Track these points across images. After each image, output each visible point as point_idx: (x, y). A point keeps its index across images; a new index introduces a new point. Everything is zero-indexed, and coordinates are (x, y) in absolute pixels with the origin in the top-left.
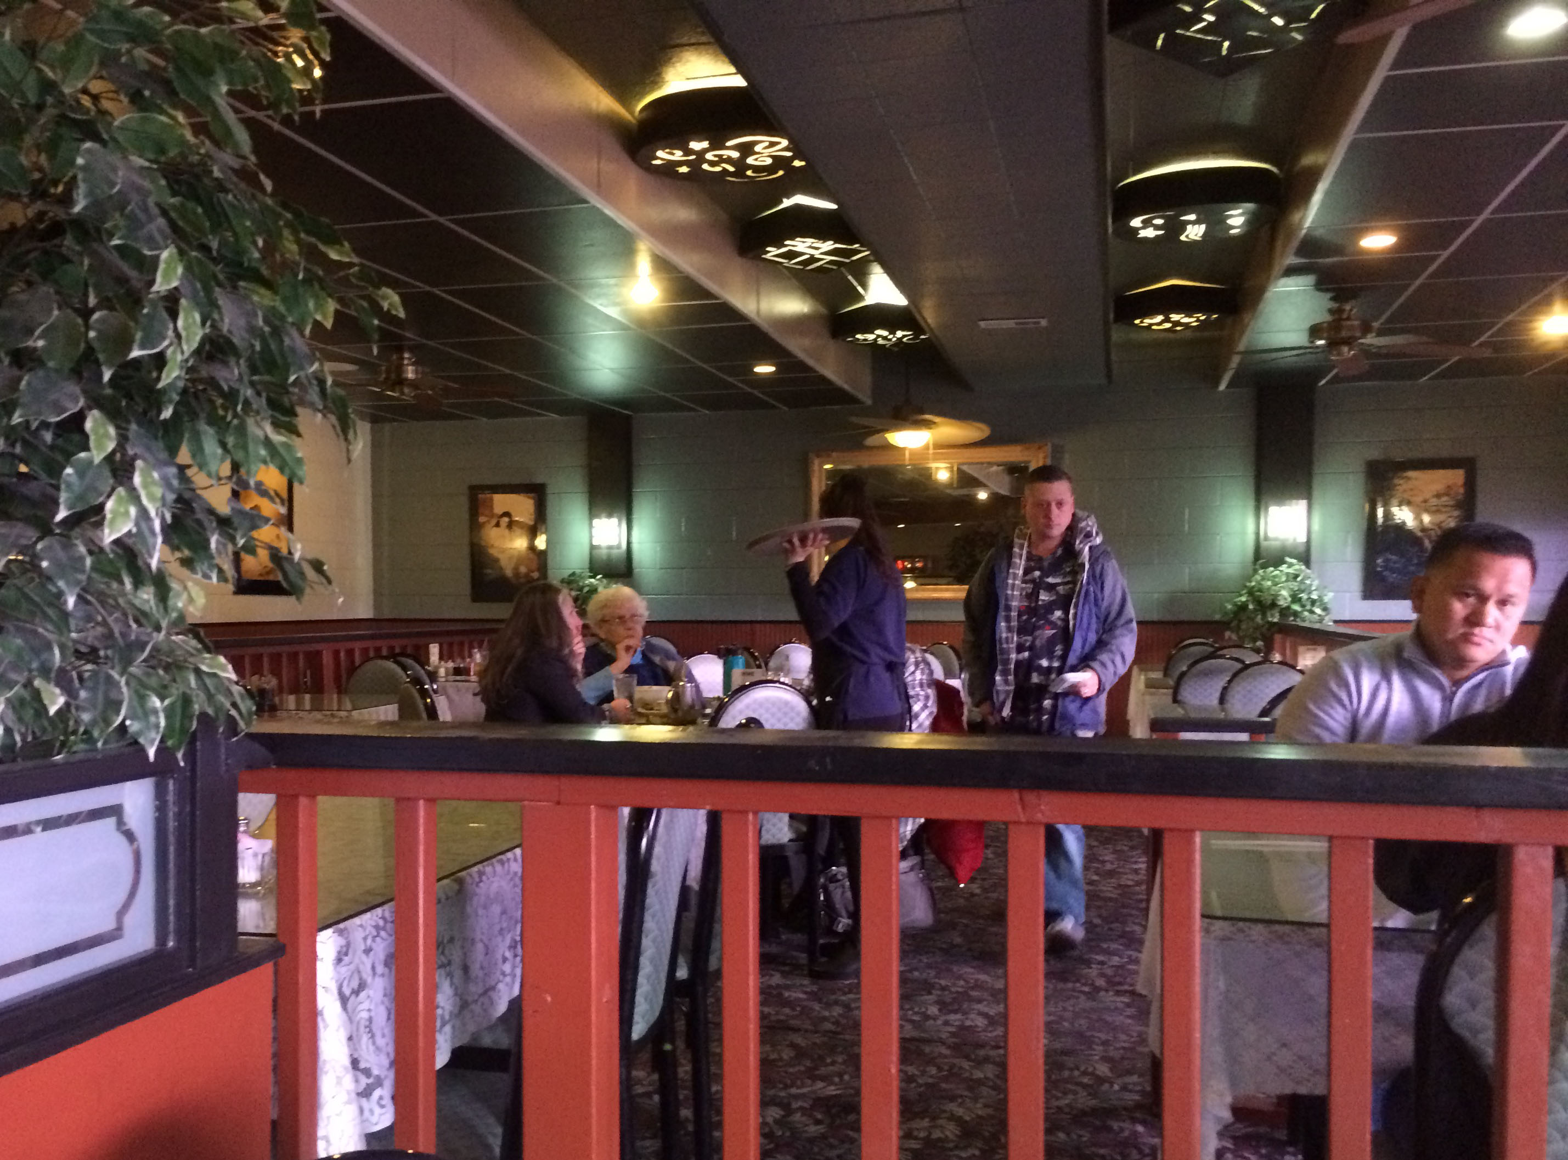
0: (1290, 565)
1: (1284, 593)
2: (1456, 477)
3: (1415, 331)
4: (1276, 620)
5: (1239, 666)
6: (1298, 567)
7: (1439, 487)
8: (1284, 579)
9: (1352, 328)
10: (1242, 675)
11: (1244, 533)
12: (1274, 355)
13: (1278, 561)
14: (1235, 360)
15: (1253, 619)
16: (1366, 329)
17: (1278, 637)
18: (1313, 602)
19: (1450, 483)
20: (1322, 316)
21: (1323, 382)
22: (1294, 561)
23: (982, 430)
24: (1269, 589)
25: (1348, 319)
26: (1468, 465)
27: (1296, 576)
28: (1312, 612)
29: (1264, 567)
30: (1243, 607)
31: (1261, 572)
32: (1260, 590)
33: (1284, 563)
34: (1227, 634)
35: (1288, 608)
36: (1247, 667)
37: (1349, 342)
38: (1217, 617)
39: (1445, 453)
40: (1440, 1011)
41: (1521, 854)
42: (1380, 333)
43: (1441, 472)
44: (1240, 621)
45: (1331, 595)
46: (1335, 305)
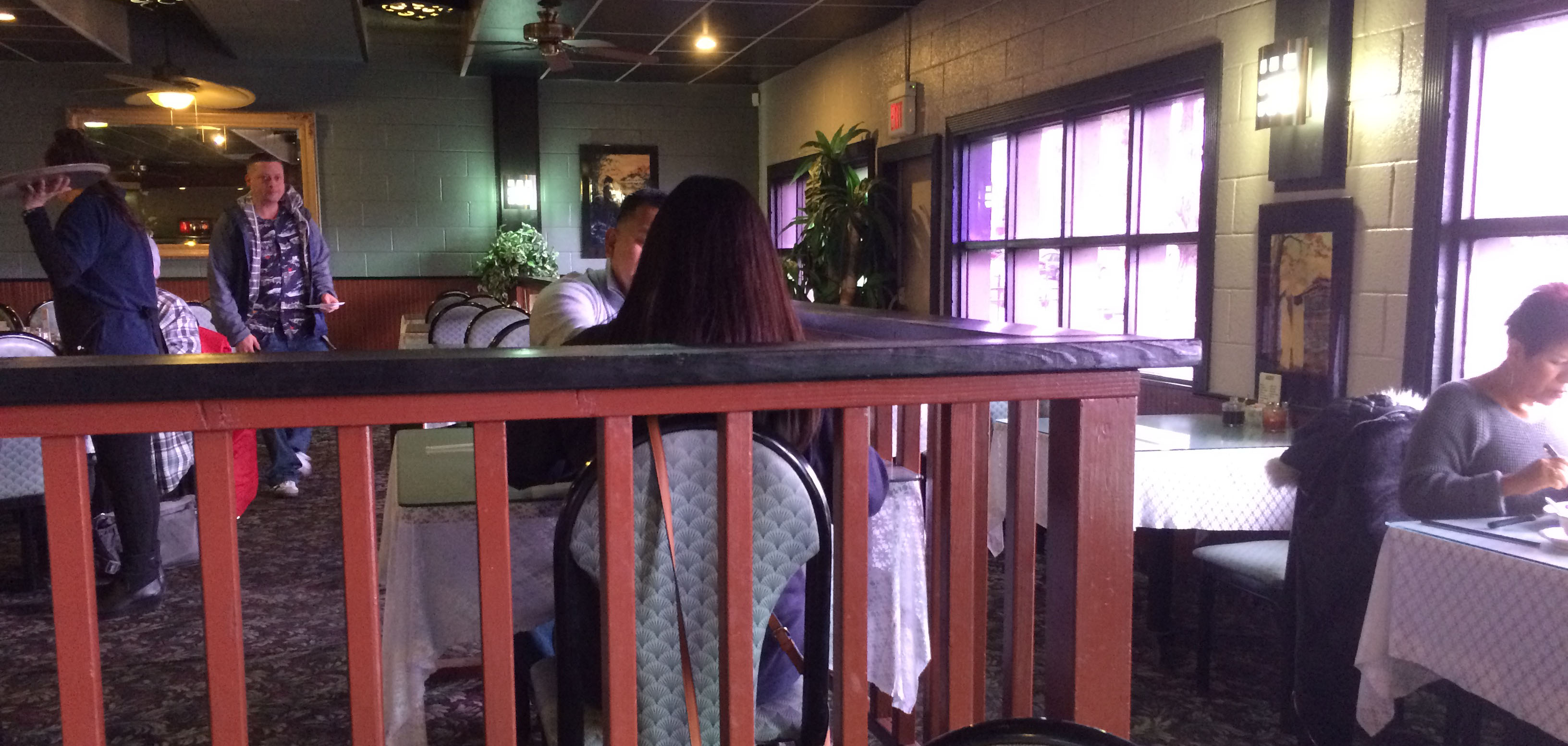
0: (526, 229)
1: (522, 252)
2: (644, 160)
3: (605, 38)
4: (516, 275)
5: (481, 310)
6: (532, 231)
7: (633, 169)
8: (521, 241)
9: (557, 30)
10: (482, 318)
11: (488, 201)
12: (499, 47)
13: (516, 227)
14: (471, 49)
15: (498, 275)
16: (567, 33)
17: (519, 289)
18: (544, 260)
19: (641, 165)
20: (535, 19)
21: (542, 77)
22: (529, 226)
23: (247, 96)
24: (510, 248)
25: (553, 22)
26: (652, 152)
27: (530, 239)
28: (543, 268)
29: (505, 230)
30: (490, 264)
31: (503, 234)
32: (503, 250)
33: (521, 227)
34: (479, 287)
35: (526, 264)
36: (486, 310)
37: (555, 41)
38: (470, 273)
39: (636, 142)
40: (570, 554)
41: (610, 423)
42: (578, 37)
43: (634, 157)
44: (488, 276)
45: (557, 254)
46: (541, 9)
